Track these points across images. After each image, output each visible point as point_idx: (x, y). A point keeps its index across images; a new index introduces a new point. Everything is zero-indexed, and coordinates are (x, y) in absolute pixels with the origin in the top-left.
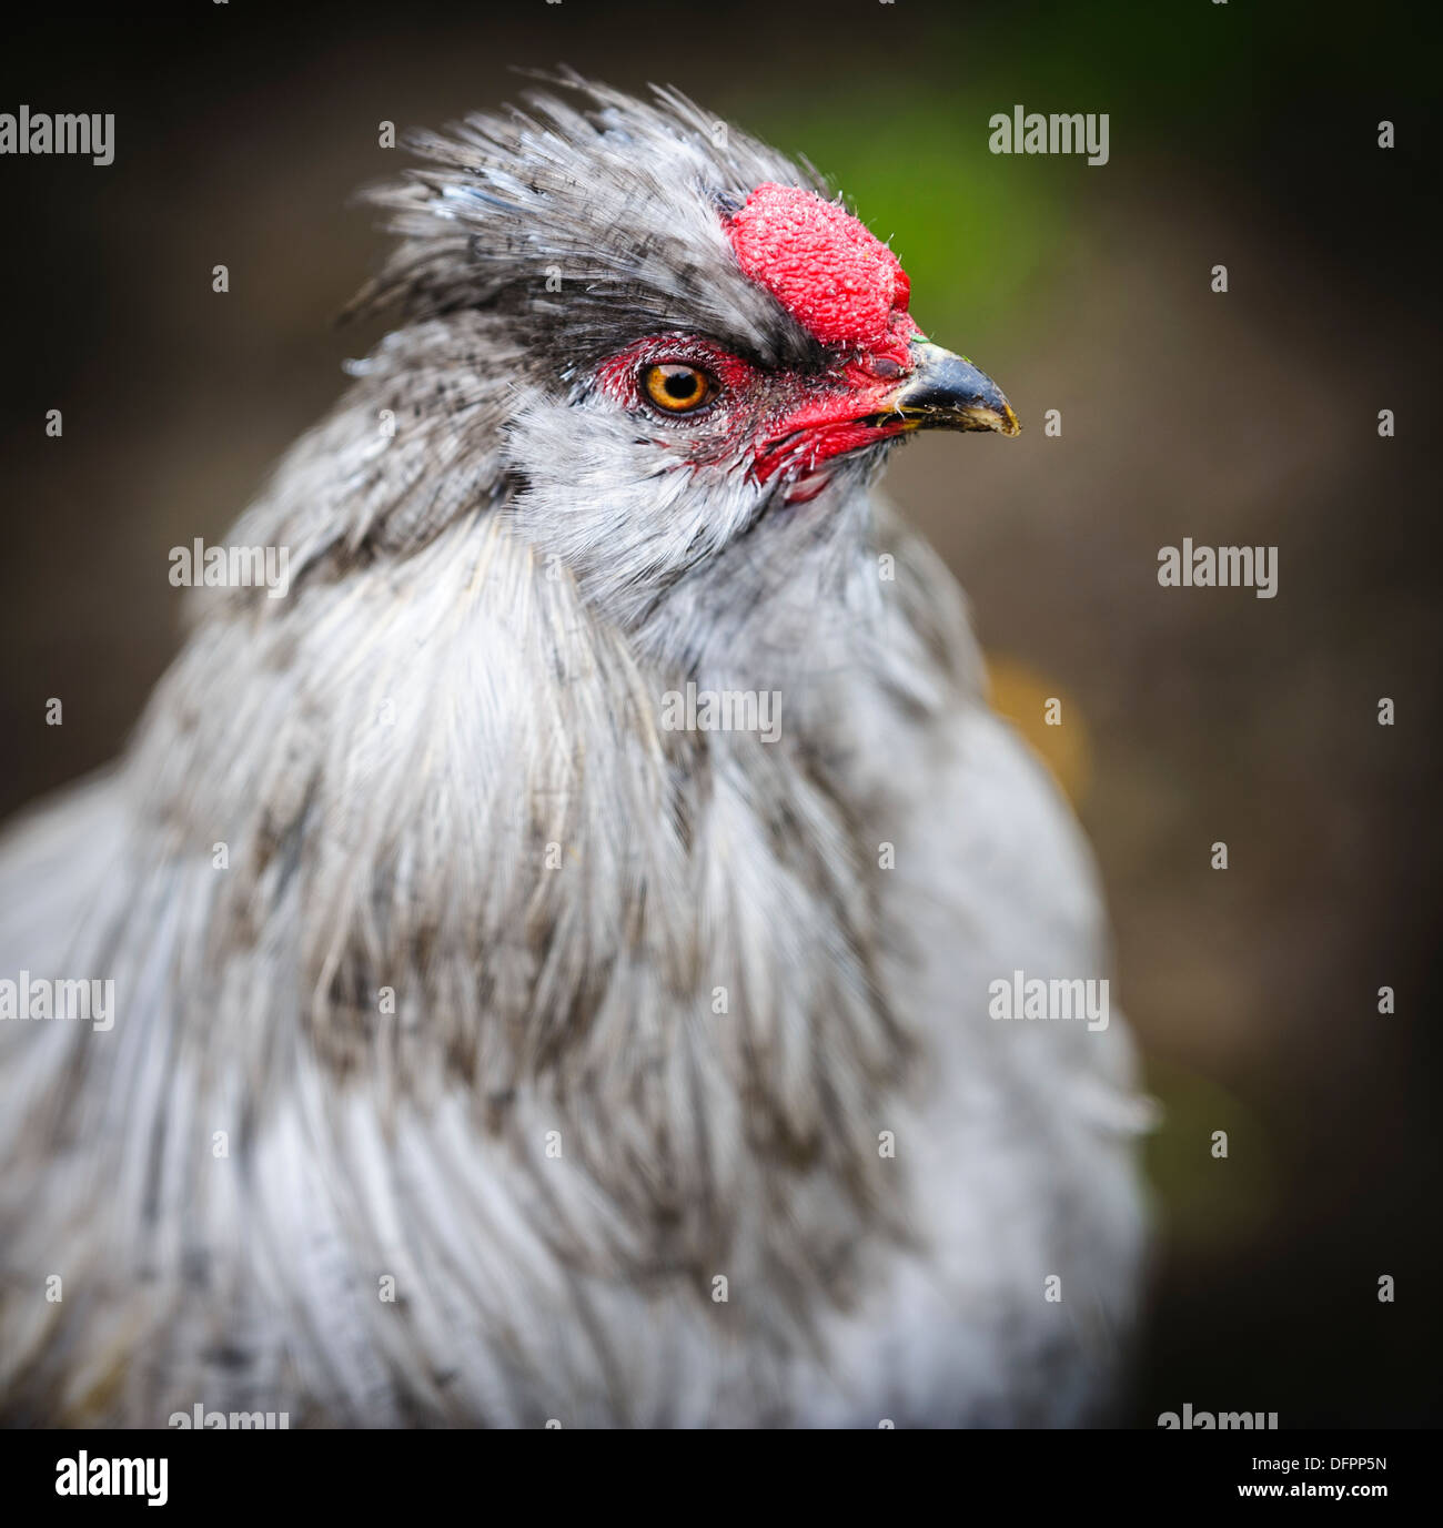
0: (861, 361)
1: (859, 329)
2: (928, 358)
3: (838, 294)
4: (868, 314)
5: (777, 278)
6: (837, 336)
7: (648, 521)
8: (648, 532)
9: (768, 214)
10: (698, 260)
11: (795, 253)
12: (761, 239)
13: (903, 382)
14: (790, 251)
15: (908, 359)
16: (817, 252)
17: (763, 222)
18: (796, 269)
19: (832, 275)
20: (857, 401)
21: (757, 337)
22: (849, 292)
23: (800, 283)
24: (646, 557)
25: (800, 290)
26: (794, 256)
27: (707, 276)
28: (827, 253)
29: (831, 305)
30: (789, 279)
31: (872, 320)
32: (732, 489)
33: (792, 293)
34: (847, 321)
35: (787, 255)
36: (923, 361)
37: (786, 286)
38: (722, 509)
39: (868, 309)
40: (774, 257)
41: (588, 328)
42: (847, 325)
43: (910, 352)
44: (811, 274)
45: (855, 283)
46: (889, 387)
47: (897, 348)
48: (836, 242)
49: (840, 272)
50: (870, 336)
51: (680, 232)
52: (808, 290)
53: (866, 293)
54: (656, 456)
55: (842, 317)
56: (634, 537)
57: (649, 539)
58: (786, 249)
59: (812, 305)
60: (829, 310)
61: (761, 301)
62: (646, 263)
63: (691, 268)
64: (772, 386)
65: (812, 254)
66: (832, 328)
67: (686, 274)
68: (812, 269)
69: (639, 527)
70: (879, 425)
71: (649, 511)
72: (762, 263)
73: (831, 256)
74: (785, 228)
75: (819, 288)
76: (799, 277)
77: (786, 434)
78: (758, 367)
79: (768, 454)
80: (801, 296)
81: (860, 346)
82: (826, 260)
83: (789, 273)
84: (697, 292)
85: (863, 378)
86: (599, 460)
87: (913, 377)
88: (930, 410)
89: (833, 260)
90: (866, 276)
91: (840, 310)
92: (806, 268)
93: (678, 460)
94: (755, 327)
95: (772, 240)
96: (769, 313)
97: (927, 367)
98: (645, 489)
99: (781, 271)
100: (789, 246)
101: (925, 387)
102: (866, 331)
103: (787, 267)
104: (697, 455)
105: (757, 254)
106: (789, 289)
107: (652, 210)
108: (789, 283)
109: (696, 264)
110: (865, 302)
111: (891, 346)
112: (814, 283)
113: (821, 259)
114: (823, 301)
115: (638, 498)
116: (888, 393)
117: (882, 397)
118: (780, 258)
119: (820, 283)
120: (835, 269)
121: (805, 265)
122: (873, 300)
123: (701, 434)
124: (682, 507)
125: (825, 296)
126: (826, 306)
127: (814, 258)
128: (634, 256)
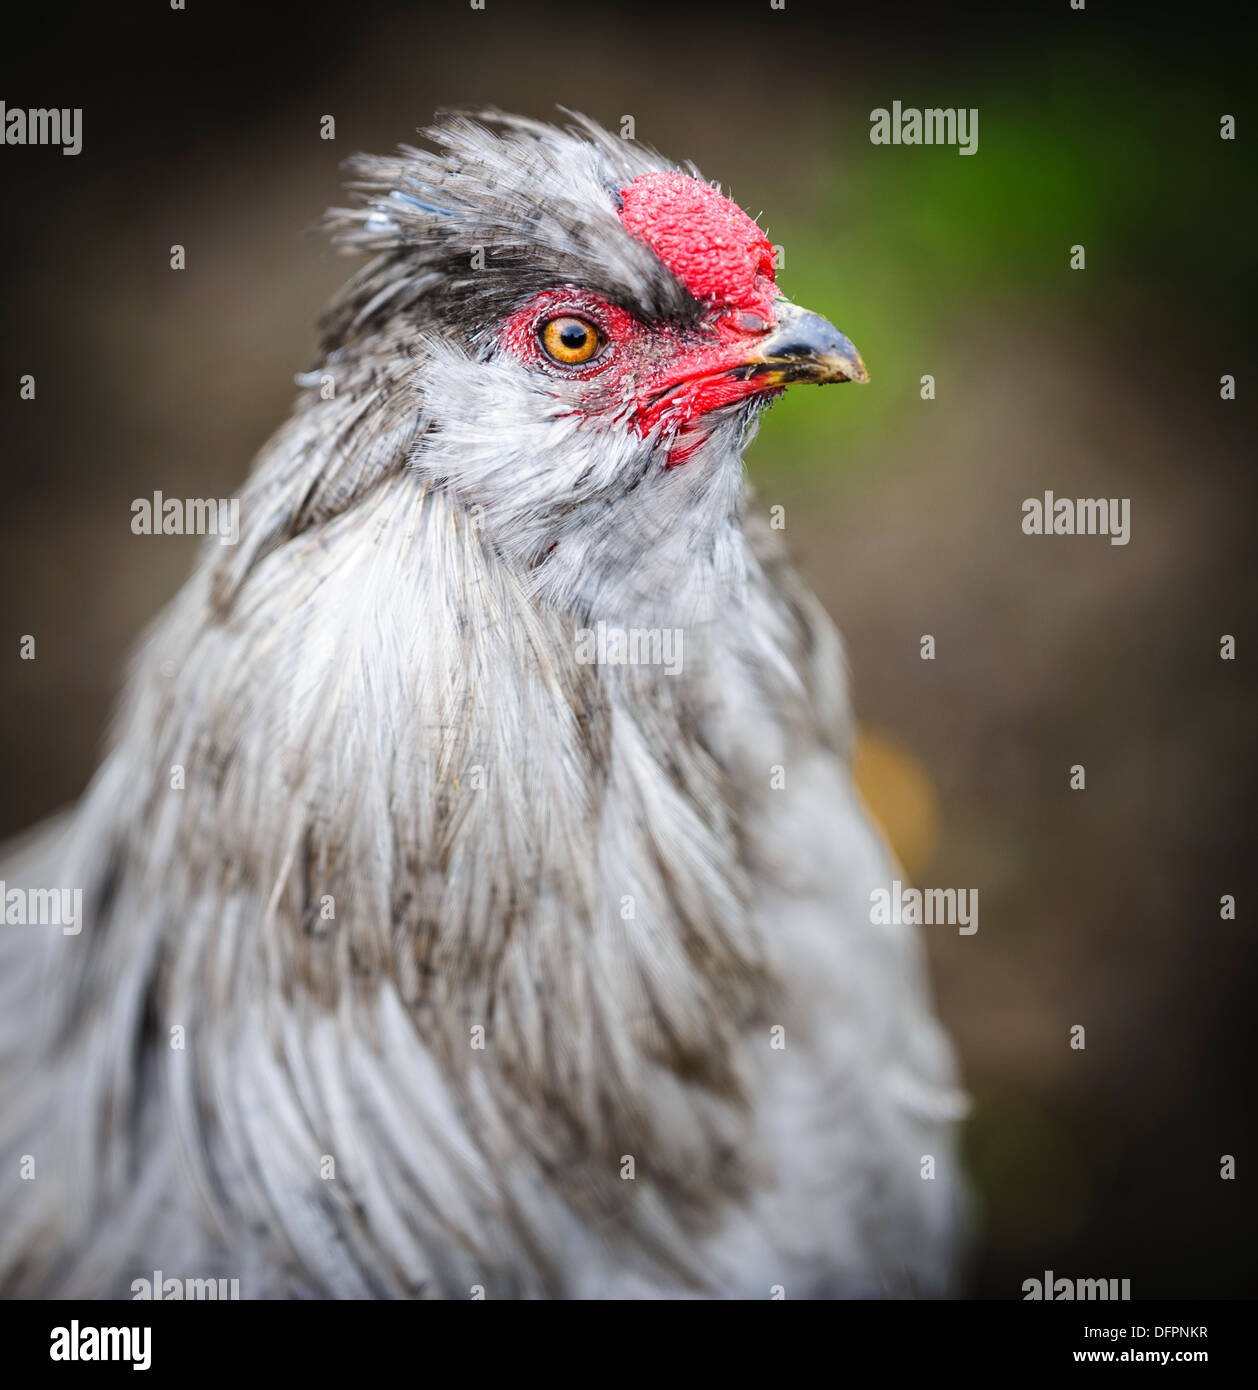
0: (729, 315)
1: (727, 281)
2: (790, 313)
3: (709, 249)
4: (735, 268)
5: (656, 237)
6: (708, 288)
7: (539, 458)
8: (539, 468)
9: (651, 186)
10: (586, 219)
11: (673, 214)
12: (643, 204)
13: (768, 335)
14: (668, 213)
15: (771, 315)
16: (692, 214)
17: (646, 192)
18: (672, 227)
19: (703, 233)
20: (727, 353)
21: (637, 285)
22: (717, 247)
23: (675, 239)
24: (537, 490)
25: (676, 246)
26: (671, 217)
27: (594, 230)
28: (700, 215)
29: (702, 258)
30: (667, 237)
31: (739, 274)
32: (617, 435)
33: (669, 250)
34: (716, 273)
35: (665, 216)
36: (784, 316)
37: (664, 244)
38: (607, 452)
39: (735, 263)
40: (654, 219)
41: (492, 292)
42: (717, 277)
43: (773, 308)
44: (686, 231)
45: (724, 240)
46: (755, 341)
47: (762, 304)
48: (709, 208)
49: (711, 230)
50: (736, 289)
51: (572, 197)
52: (683, 245)
53: (734, 249)
54: (548, 403)
55: (712, 270)
56: (527, 472)
57: (540, 474)
58: (664, 211)
59: (685, 259)
60: (699, 264)
61: (641, 252)
62: (541, 224)
63: (580, 225)
64: (653, 340)
65: (687, 215)
66: (704, 281)
67: (575, 231)
68: (686, 227)
69: (532, 463)
70: (747, 378)
71: (540, 448)
72: (644, 225)
73: (704, 217)
74: (665, 195)
75: (692, 243)
76: (674, 235)
77: (666, 386)
78: (640, 320)
79: (650, 405)
80: (676, 251)
81: (729, 298)
82: (700, 220)
83: (667, 231)
84: (585, 245)
85: (732, 334)
86: (497, 401)
87: (775, 331)
88: (790, 359)
89: (705, 221)
90: (734, 236)
91: (711, 265)
92: (681, 227)
93: (569, 409)
94: (635, 275)
95: (653, 205)
96: (648, 263)
97: (788, 321)
98: (537, 430)
99: (660, 230)
100: (667, 208)
101: (785, 338)
102: (733, 284)
103: (665, 226)
104: (587, 405)
105: (639, 217)
106: (666, 247)
107: (549, 180)
108: (666, 241)
109: (584, 221)
110: (732, 256)
111: (756, 303)
112: (688, 239)
113: (695, 219)
114: (696, 255)
115: (530, 436)
116: (754, 346)
117: (748, 348)
118: (659, 219)
119: (693, 239)
120: (707, 227)
121: (680, 224)
122: (739, 256)
123: (591, 387)
124: (570, 448)
125: (698, 251)
126: (698, 260)
127: (689, 219)
128: (529, 219)
